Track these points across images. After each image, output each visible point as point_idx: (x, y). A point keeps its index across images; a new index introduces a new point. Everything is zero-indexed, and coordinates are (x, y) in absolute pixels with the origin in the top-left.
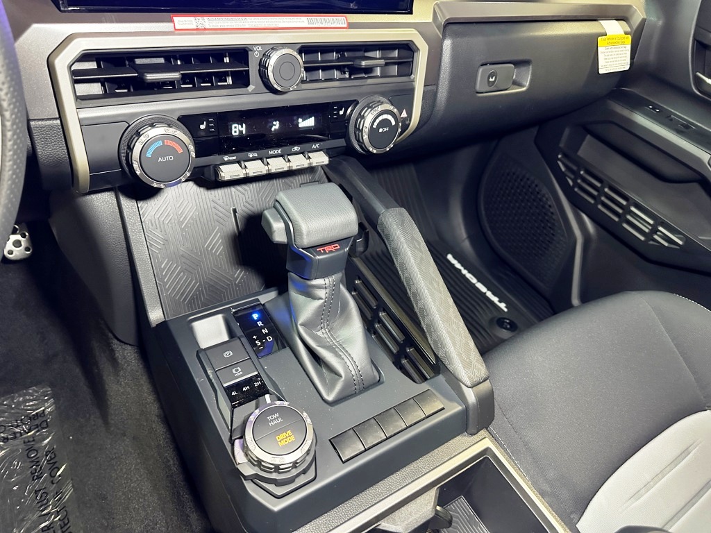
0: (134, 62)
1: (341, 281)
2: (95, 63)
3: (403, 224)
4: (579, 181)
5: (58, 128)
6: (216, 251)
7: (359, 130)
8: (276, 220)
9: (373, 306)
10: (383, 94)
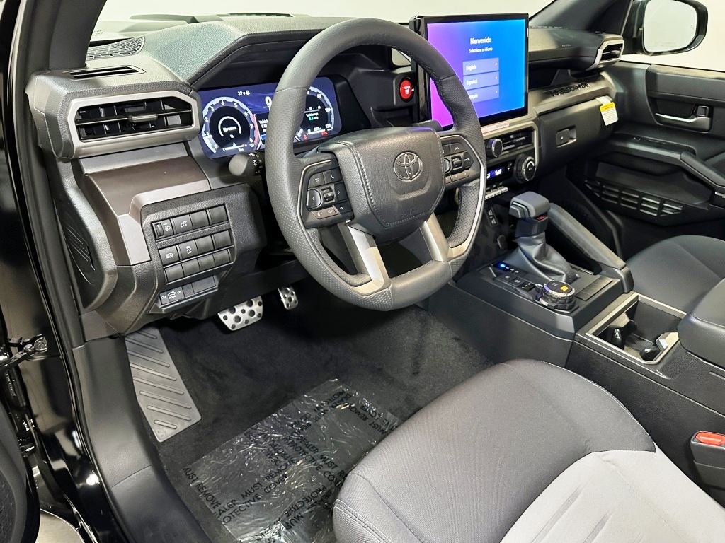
4: (603, 192)
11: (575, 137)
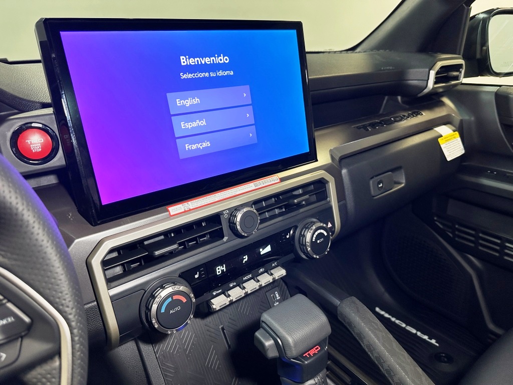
0: (144, 243)
1: (327, 376)
2: (117, 253)
3: (358, 311)
4: (457, 233)
5: (96, 308)
6: (215, 367)
7: (303, 245)
8: (267, 340)
9: (348, 382)
10: (312, 216)
11: (404, 181)
